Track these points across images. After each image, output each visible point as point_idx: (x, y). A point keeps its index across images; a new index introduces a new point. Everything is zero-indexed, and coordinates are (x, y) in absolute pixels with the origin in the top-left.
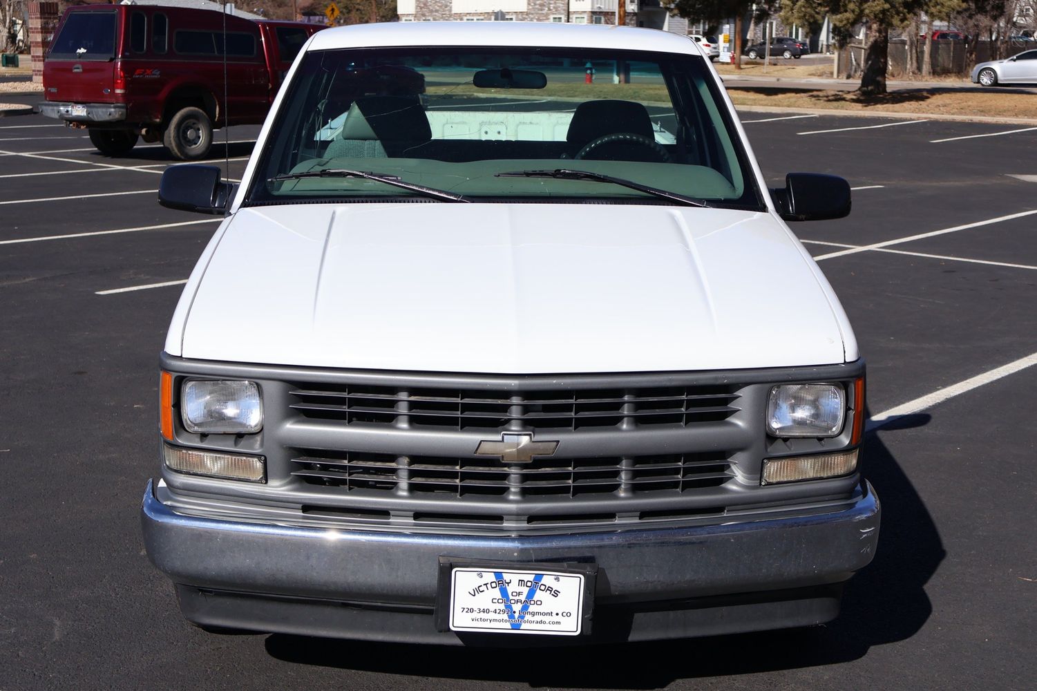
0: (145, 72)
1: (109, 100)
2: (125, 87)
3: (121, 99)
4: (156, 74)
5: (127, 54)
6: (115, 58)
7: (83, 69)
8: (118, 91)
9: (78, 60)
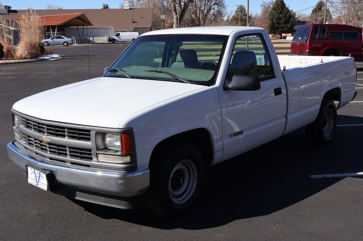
0: (316, 45)
1: (304, 53)
2: (309, 50)
3: (308, 53)
4: (320, 45)
5: (311, 39)
6: (307, 41)
7: (299, 44)
8: (307, 51)
9: (299, 41)
